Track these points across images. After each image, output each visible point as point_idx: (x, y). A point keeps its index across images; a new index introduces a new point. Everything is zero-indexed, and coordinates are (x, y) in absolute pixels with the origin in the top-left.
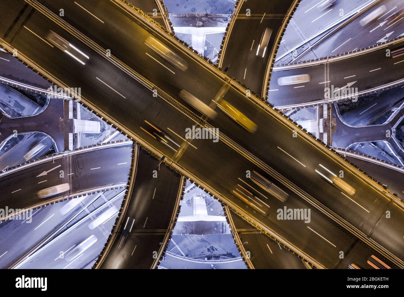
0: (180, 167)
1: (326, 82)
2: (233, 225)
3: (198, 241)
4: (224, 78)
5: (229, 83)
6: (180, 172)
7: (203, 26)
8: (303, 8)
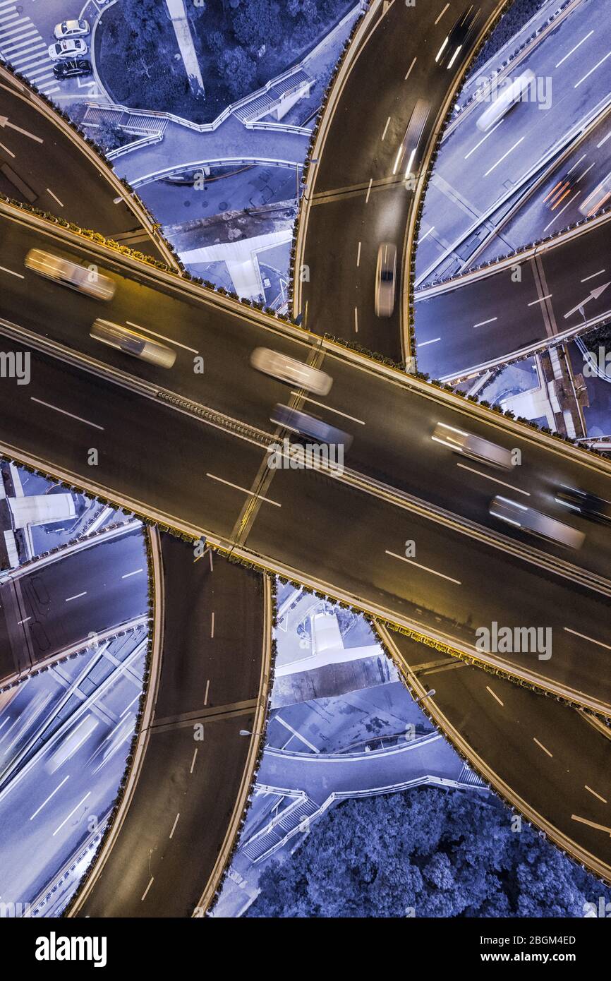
0: (252, 553)
1: (541, 299)
2: (401, 659)
3: (341, 712)
4: (307, 338)
5: (321, 347)
6: (254, 565)
7: (243, 237)
8: (459, 150)
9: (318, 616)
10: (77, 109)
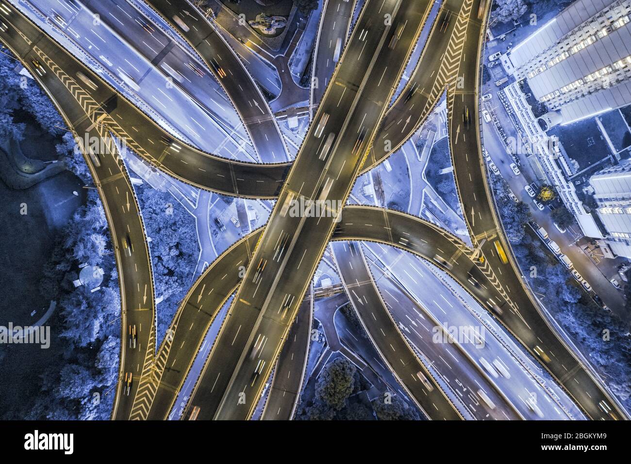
1: (358, 283)
2: (251, 236)
7: (375, 191)
8: (413, 261)
9: (254, 213)
10: (435, 129)
